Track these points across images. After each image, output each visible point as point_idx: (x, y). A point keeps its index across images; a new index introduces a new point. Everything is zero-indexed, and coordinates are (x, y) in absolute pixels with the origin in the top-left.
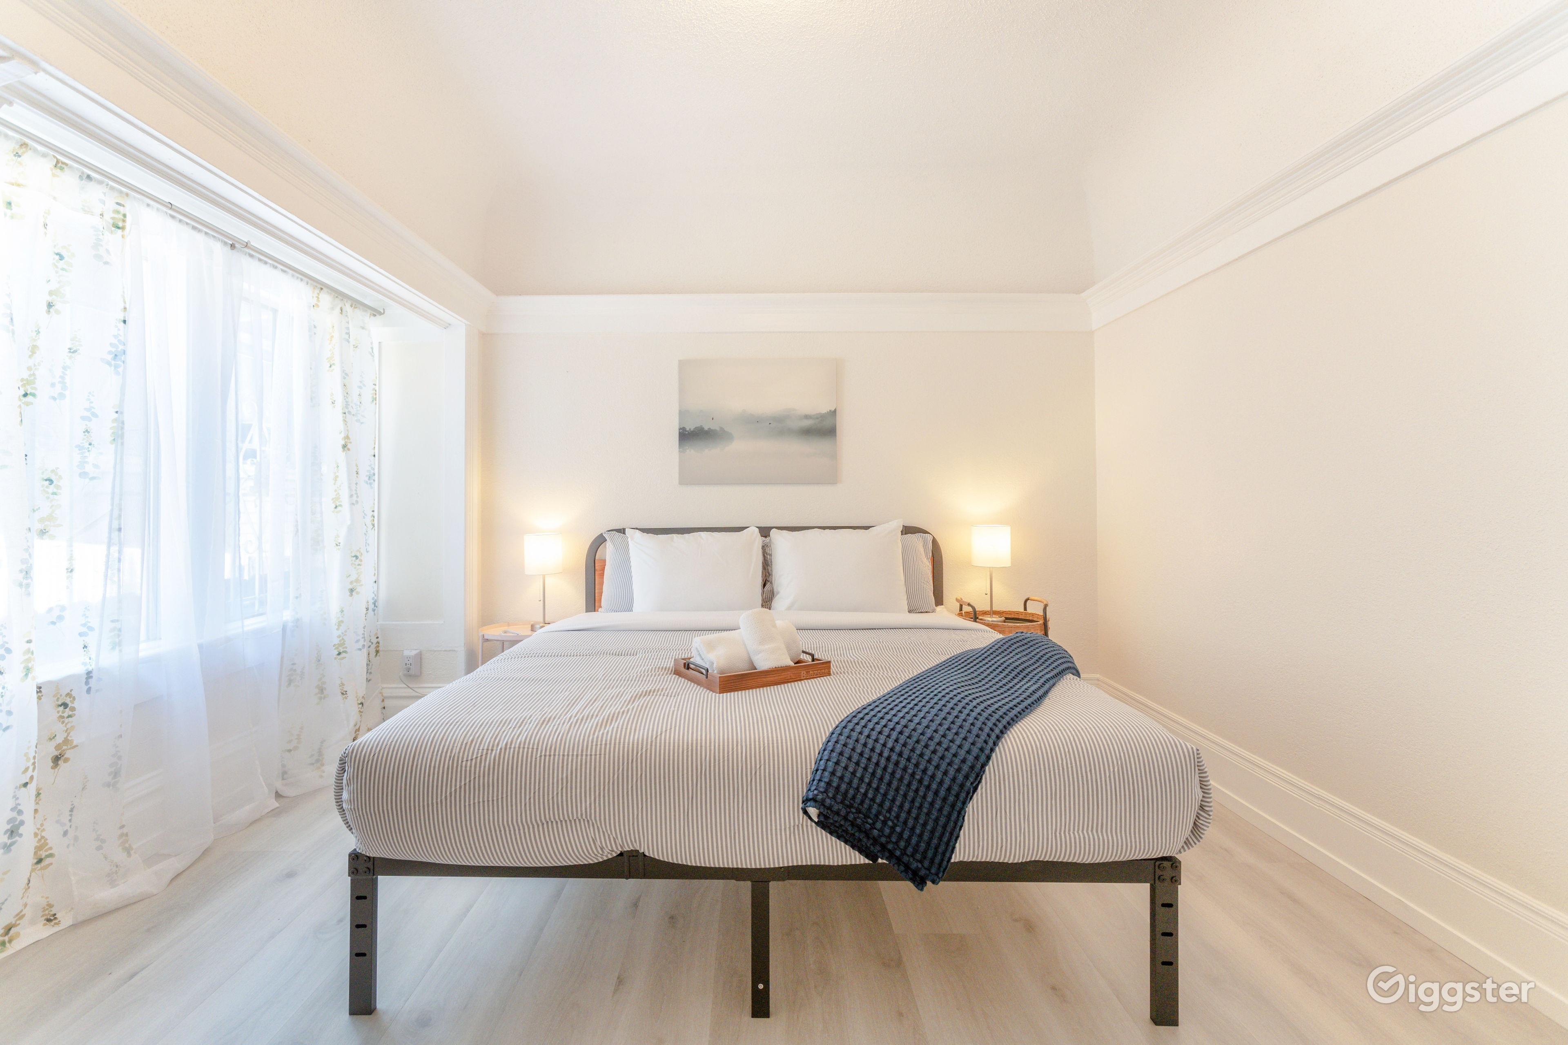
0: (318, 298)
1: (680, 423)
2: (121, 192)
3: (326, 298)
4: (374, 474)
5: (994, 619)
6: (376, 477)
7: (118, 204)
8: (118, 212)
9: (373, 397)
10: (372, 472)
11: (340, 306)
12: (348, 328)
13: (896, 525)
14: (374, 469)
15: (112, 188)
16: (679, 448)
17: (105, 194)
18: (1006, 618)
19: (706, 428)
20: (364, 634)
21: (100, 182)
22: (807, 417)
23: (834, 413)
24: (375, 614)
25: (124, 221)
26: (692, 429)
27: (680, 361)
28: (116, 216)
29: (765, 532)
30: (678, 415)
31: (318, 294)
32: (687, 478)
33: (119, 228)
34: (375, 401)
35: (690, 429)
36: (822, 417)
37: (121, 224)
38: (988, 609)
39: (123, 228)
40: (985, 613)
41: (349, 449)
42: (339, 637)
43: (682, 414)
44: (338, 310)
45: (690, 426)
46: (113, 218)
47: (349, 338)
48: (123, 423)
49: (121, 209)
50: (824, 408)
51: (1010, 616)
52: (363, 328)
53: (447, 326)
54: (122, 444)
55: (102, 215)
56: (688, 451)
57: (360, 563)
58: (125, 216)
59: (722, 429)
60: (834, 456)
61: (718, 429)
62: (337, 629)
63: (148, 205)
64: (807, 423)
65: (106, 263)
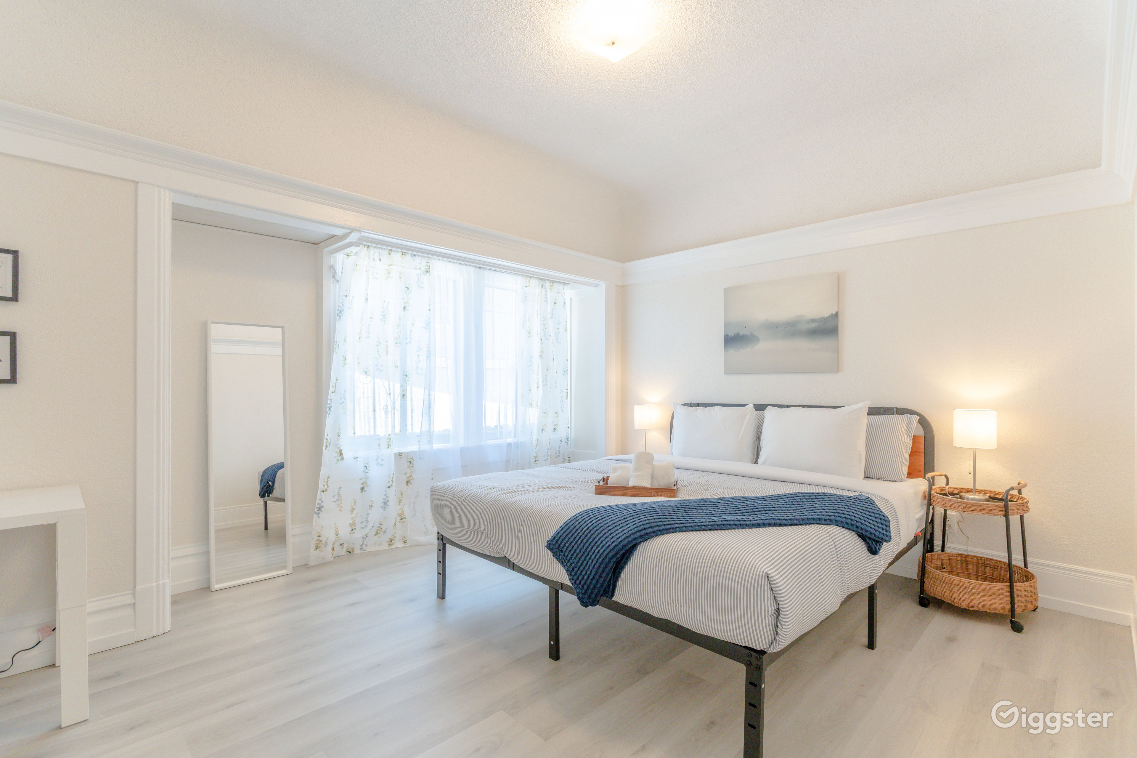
0: (529, 282)
1: (725, 332)
2: (428, 257)
3: (534, 282)
4: (567, 370)
5: (977, 497)
6: (569, 372)
7: (427, 262)
8: (427, 266)
9: (565, 328)
10: (566, 368)
11: (541, 284)
12: (546, 295)
13: (864, 405)
14: (567, 367)
15: (424, 257)
16: (724, 349)
17: (421, 260)
18: (991, 498)
19: (741, 334)
20: (548, 453)
21: (419, 256)
22: (813, 321)
23: (836, 316)
24: (568, 445)
25: (429, 269)
26: (732, 335)
27: (724, 289)
28: (426, 267)
29: (760, 408)
30: (723, 326)
31: (529, 280)
32: (729, 370)
33: (428, 272)
34: (566, 331)
35: (731, 335)
36: (825, 320)
37: (428, 271)
38: (971, 486)
39: (429, 272)
40: (968, 491)
41: (543, 358)
42: (536, 452)
43: (726, 325)
44: (541, 286)
45: (731, 334)
46: (426, 269)
47: (547, 299)
48: (430, 351)
49: (428, 264)
50: (827, 312)
51: (994, 496)
52: (558, 293)
53: (597, 286)
54: (430, 360)
55: (420, 269)
56: (730, 350)
57: (546, 416)
58: (429, 267)
59: (752, 334)
60: (837, 351)
61: (749, 334)
62: (535, 449)
63: (439, 259)
64: (813, 325)
65: (422, 288)
